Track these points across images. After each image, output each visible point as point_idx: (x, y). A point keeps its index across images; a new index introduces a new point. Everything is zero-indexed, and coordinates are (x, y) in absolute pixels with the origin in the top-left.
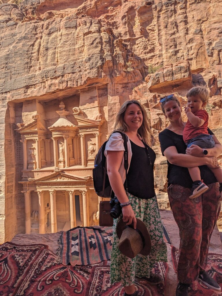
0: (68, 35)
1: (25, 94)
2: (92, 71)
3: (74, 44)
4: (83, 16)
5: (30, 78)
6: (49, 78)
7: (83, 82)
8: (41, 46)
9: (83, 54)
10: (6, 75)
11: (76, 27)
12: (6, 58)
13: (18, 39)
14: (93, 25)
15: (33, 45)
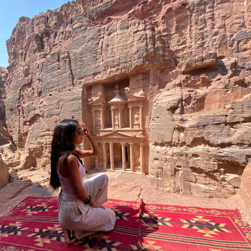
0: (122, 34)
1: (93, 79)
2: (139, 60)
3: (126, 41)
4: (133, 19)
5: (96, 68)
6: (109, 67)
7: (132, 69)
8: (103, 44)
9: (133, 48)
10: (81, 66)
11: (128, 28)
12: (81, 54)
13: (88, 39)
14: (140, 25)
15: (98, 44)
